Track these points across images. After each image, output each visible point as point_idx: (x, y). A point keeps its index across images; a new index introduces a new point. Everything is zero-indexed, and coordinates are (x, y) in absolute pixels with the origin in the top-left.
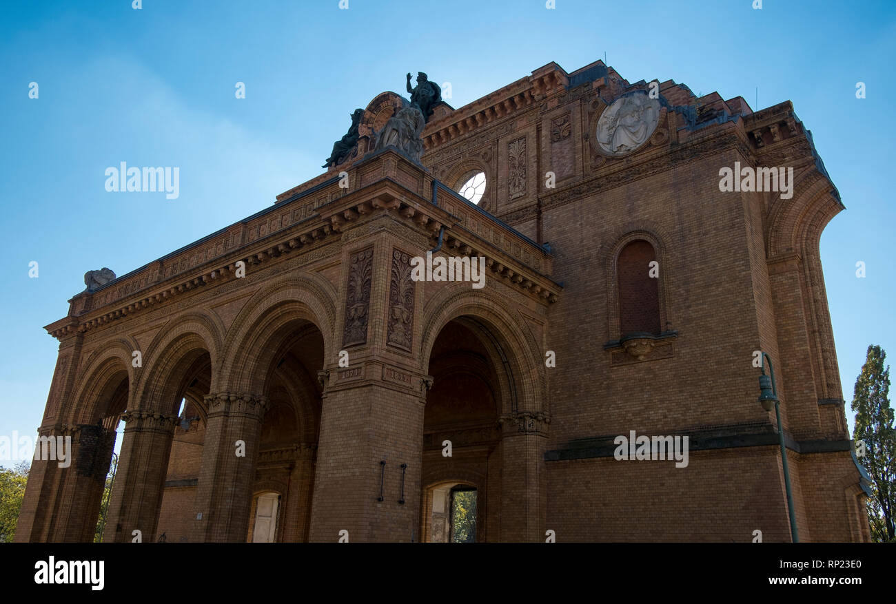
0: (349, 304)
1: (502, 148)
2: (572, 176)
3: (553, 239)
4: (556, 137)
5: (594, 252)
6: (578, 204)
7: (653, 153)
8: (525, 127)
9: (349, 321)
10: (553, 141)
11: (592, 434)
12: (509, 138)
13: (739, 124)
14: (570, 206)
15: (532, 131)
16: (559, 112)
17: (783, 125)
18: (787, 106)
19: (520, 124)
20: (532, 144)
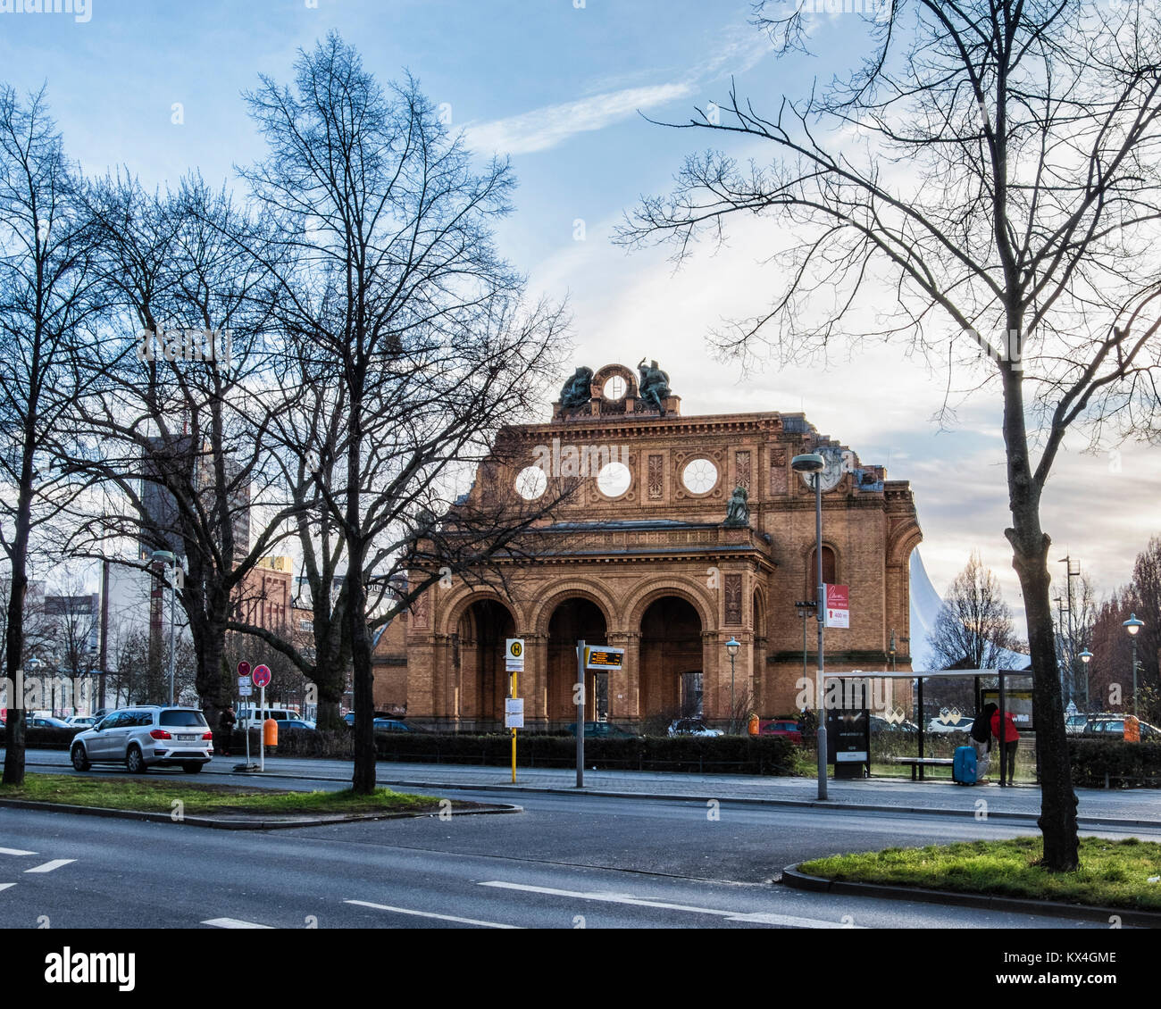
0: (727, 602)
1: (731, 454)
2: (785, 494)
3: (771, 532)
4: (774, 464)
5: (799, 548)
6: (789, 514)
7: (837, 496)
8: (748, 444)
9: (728, 611)
10: (772, 466)
11: (793, 649)
12: (737, 448)
13: (882, 487)
14: (784, 515)
15: (754, 449)
16: (777, 446)
17: (903, 493)
18: (906, 484)
19: (746, 441)
20: (755, 460)
